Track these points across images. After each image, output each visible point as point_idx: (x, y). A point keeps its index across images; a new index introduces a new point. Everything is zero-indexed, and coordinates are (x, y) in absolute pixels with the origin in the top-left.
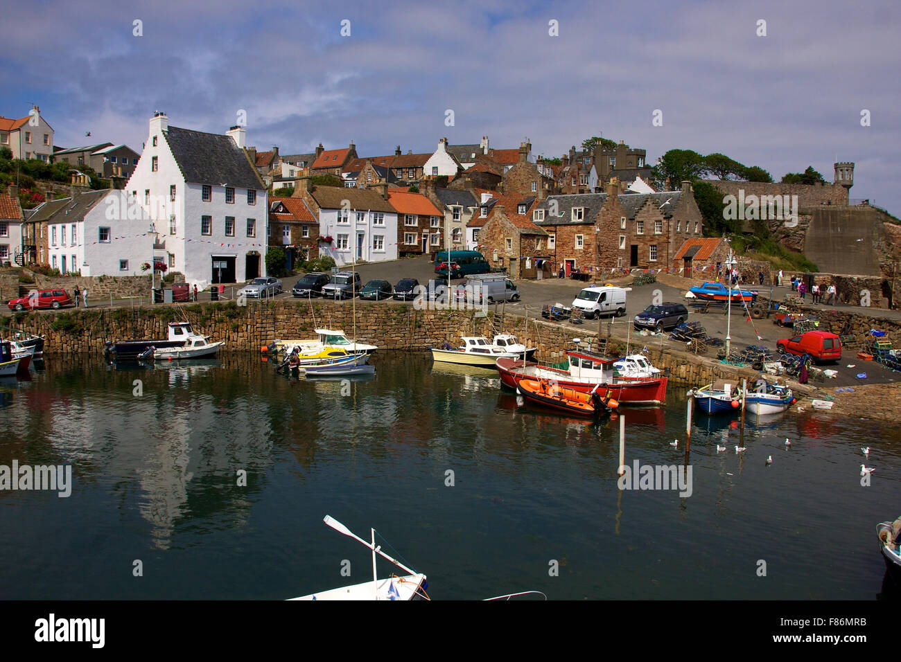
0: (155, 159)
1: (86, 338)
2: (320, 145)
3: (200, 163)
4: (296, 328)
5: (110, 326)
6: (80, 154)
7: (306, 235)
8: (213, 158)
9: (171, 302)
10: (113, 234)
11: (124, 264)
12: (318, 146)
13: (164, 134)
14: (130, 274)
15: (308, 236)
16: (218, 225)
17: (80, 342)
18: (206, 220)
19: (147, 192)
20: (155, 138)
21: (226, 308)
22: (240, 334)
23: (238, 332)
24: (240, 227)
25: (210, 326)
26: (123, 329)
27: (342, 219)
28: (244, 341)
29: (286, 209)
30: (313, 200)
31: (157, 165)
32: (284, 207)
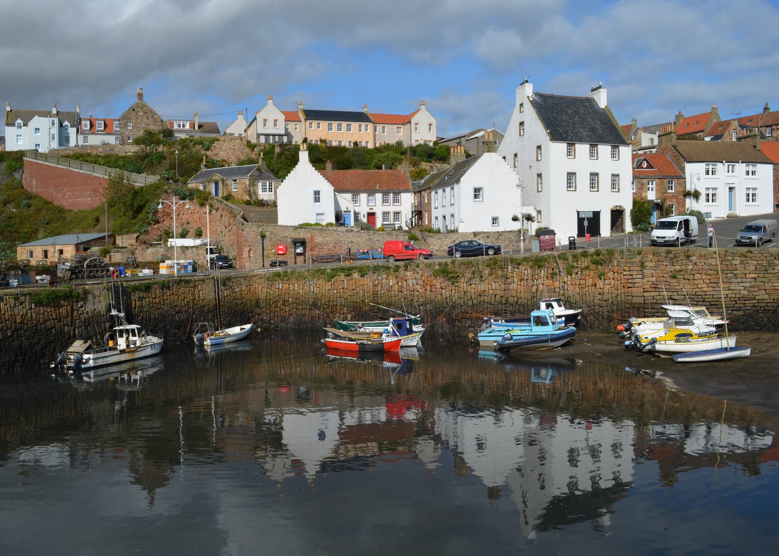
0: (522, 124)
1: (462, 284)
2: (679, 113)
3: (563, 123)
4: (666, 275)
5: (483, 273)
6: (458, 140)
7: (672, 189)
8: (576, 119)
9: (539, 251)
10: (485, 193)
11: (495, 220)
12: (678, 114)
13: (529, 99)
14: (500, 229)
15: (673, 191)
16: (583, 181)
17: (457, 288)
18: (571, 175)
19: (516, 155)
20: (521, 105)
21: (592, 255)
22: (607, 282)
23: (605, 280)
24: (605, 181)
25: (576, 274)
26: (494, 276)
27: (710, 172)
28: (610, 289)
29: (650, 164)
30: (678, 154)
31: (523, 129)
32: (648, 162)
